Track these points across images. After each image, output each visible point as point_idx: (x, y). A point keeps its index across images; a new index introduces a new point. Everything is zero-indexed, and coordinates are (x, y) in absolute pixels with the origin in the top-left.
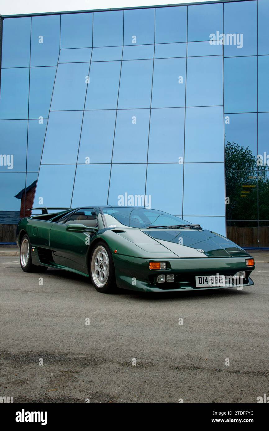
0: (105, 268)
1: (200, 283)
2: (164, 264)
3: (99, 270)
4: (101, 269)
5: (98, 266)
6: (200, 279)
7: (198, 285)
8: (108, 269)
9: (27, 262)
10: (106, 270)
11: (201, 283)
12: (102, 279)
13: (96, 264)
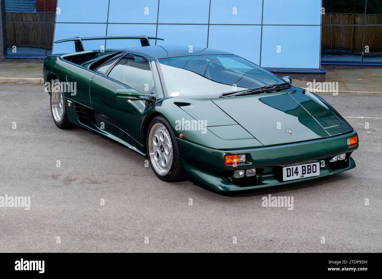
0: (167, 152)
1: (288, 176)
2: (244, 156)
3: (159, 152)
4: (162, 151)
5: (158, 147)
6: (289, 170)
7: (285, 178)
8: (172, 154)
9: (61, 116)
10: (169, 155)
11: (290, 176)
12: (163, 164)
13: (155, 143)
